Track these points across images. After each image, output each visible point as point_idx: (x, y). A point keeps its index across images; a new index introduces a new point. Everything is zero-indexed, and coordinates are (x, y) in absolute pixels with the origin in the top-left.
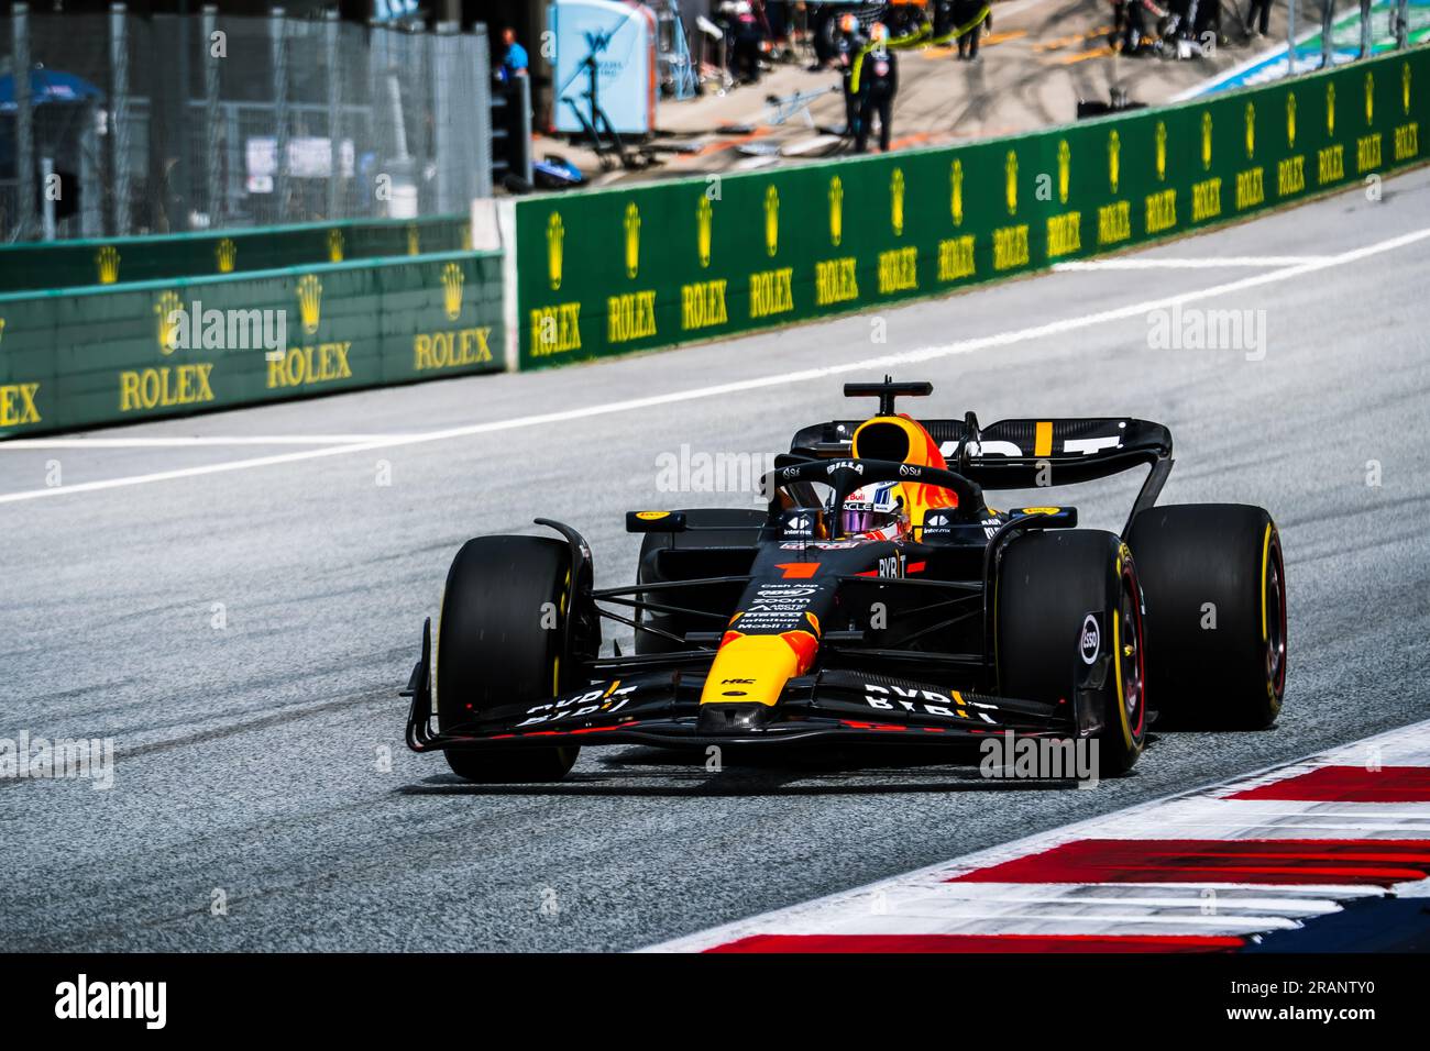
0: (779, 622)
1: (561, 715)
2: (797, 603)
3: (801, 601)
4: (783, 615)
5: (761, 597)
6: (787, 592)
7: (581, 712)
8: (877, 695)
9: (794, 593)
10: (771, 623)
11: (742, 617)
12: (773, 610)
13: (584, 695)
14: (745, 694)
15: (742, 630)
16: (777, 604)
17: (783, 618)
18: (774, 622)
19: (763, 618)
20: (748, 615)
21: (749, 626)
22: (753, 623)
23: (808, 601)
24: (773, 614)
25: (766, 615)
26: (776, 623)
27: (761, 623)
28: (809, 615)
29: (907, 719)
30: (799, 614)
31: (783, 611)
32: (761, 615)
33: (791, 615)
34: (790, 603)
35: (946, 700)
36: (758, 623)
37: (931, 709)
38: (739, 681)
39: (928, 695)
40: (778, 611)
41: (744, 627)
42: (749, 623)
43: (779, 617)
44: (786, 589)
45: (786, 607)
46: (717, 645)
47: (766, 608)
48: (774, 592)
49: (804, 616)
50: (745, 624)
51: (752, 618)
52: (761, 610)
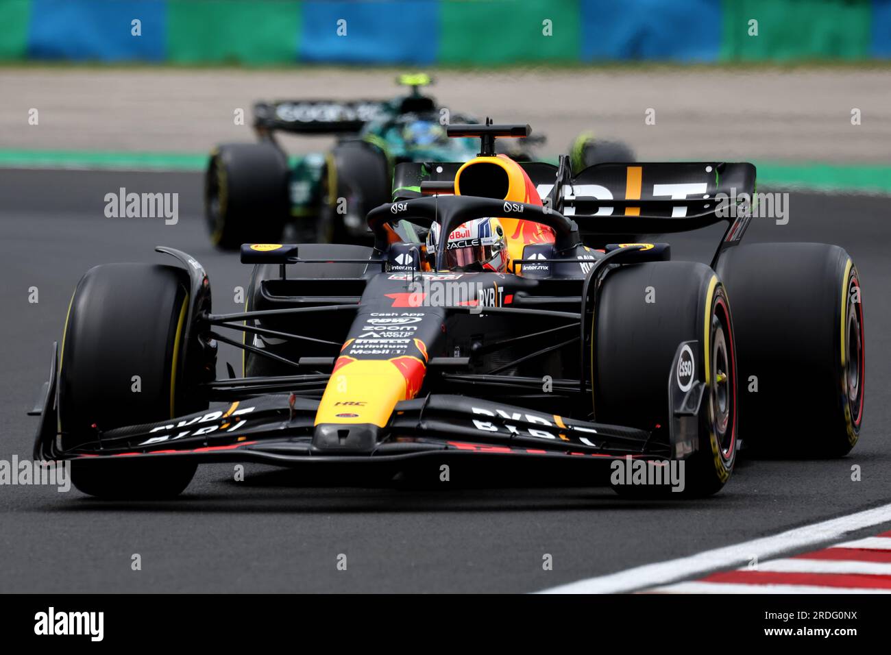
0: (388, 348)
1: (181, 435)
2: (405, 330)
3: (409, 328)
4: (391, 341)
5: (370, 324)
6: (395, 320)
7: (200, 432)
8: (483, 418)
9: (402, 321)
10: (381, 349)
11: (353, 343)
12: (382, 337)
13: (203, 416)
14: (356, 416)
15: (353, 355)
16: (386, 331)
17: (392, 344)
18: (383, 348)
19: (373, 344)
20: (358, 341)
21: (360, 352)
22: (364, 349)
23: (415, 328)
24: (382, 341)
25: (376, 341)
26: (386, 349)
27: (372, 349)
28: (416, 341)
29: (511, 442)
30: (407, 341)
31: (392, 338)
32: (371, 341)
33: (399, 341)
34: (399, 331)
35: (547, 423)
36: (368, 349)
37: (534, 433)
38: (351, 403)
39: (532, 418)
40: (387, 338)
41: (355, 352)
42: (360, 348)
43: (388, 344)
44: (394, 317)
45: (395, 334)
46: (329, 369)
47: (375, 335)
48: (383, 321)
49: (412, 343)
50: (357, 349)
51: (362, 344)
52: (371, 337)
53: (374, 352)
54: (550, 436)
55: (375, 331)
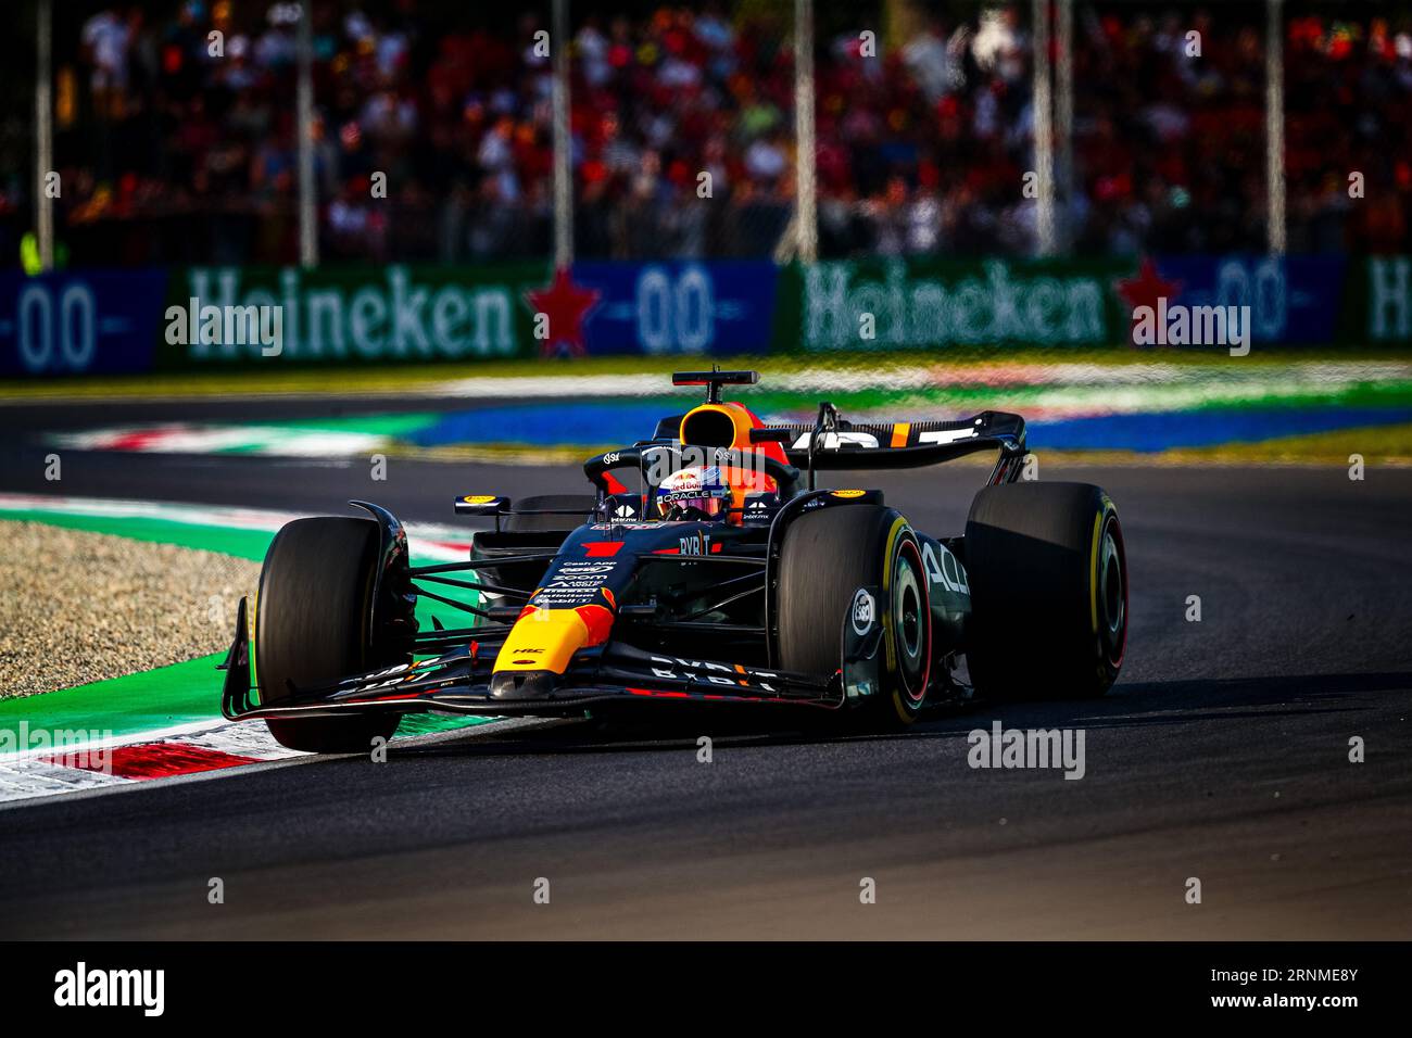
53: (560, 601)
54: (729, 682)
55: (565, 581)
